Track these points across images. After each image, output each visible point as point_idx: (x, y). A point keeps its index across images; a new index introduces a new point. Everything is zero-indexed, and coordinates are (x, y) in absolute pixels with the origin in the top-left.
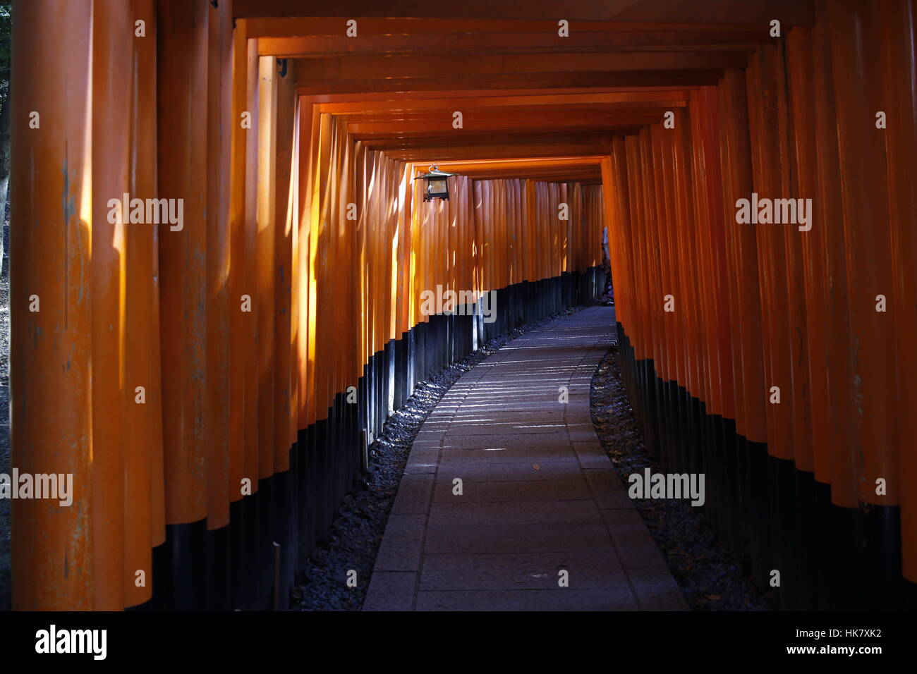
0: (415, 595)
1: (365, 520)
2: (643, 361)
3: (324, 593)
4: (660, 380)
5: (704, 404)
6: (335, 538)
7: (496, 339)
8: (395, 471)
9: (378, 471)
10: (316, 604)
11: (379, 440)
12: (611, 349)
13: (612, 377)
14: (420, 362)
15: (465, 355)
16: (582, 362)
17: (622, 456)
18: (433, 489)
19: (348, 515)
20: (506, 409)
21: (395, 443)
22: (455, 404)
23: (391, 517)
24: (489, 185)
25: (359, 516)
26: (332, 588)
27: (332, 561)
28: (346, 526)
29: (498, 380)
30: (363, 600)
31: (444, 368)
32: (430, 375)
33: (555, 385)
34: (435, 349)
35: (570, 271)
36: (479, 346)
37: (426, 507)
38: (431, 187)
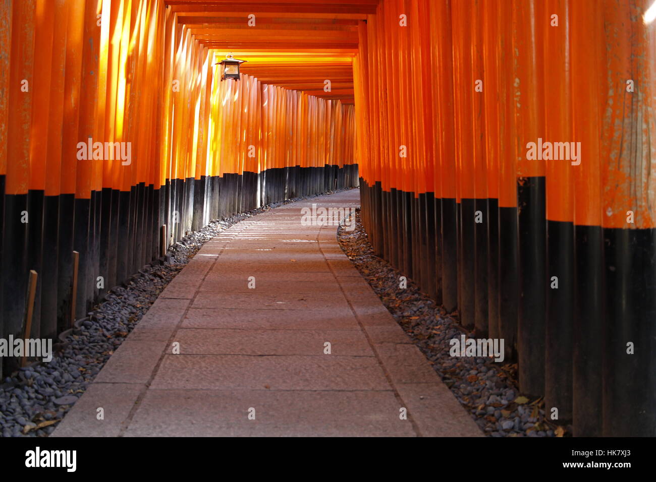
0: (187, 310)
1: (158, 278)
3: (117, 308)
6: (132, 283)
7: (274, 203)
9: (173, 258)
11: (177, 243)
14: (215, 205)
15: (249, 210)
17: (356, 256)
18: (213, 265)
20: (275, 233)
21: (189, 246)
24: (274, 89)
25: (154, 276)
26: (124, 306)
27: (127, 294)
28: (143, 279)
31: (233, 213)
32: (222, 217)
34: (227, 199)
35: (331, 164)
36: (261, 205)
37: (206, 272)
38: (227, 69)
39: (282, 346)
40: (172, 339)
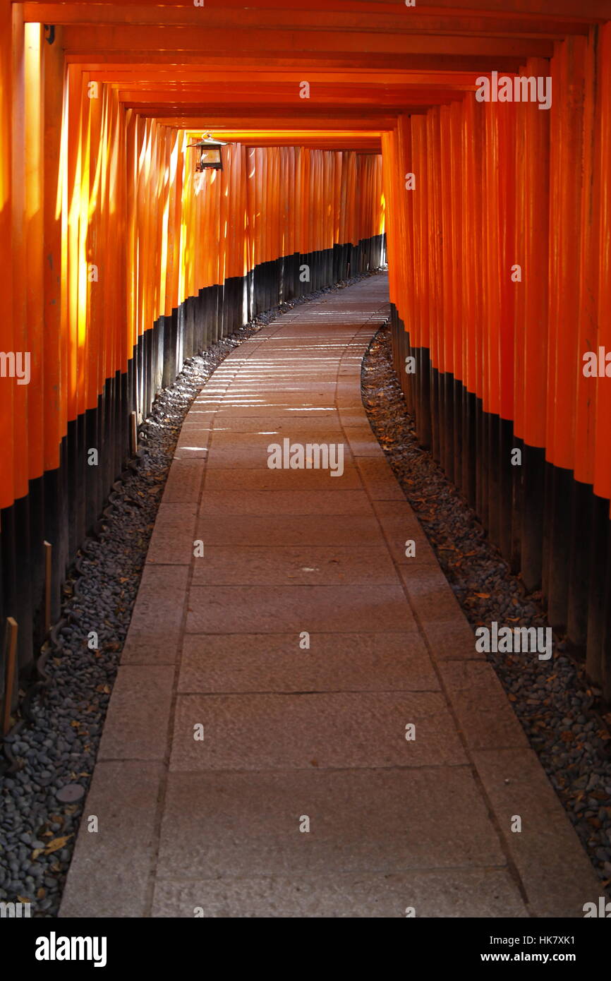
0: (188, 590)
1: (135, 508)
2: (419, 350)
3: (96, 587)
4: (436, 370)
5: (480, 401)
6: (105, 528)
7: (266, 312)
8: (165, 454)
9: (147, 455)
10: (88, 599)
11: (148, 421)
12: (382, 328)
13: (383, 358)
14: (189, 337)
15: (234, 330)
16: (352, 341)
17: (393, 443)
18: (204, 476)
19: (118, 503)
20: (277, 389)
21: (164, 424)
22: (225, 383)
23: (161, 505)
24: (263, 152)
25: (130, 503)
26: (103, 582)
27: (102, 553)
28: (117, 515)
29: (268, 358)
30: (136, 596)
31: (213, 343)
32: (198, 351)
33: (325, 364)
34: (204, 324)
35: (343, 243)
36: (249, 320)
37: (198, 495)
38: (204, 156)
39: (322, 671)
40: (179, 658)
